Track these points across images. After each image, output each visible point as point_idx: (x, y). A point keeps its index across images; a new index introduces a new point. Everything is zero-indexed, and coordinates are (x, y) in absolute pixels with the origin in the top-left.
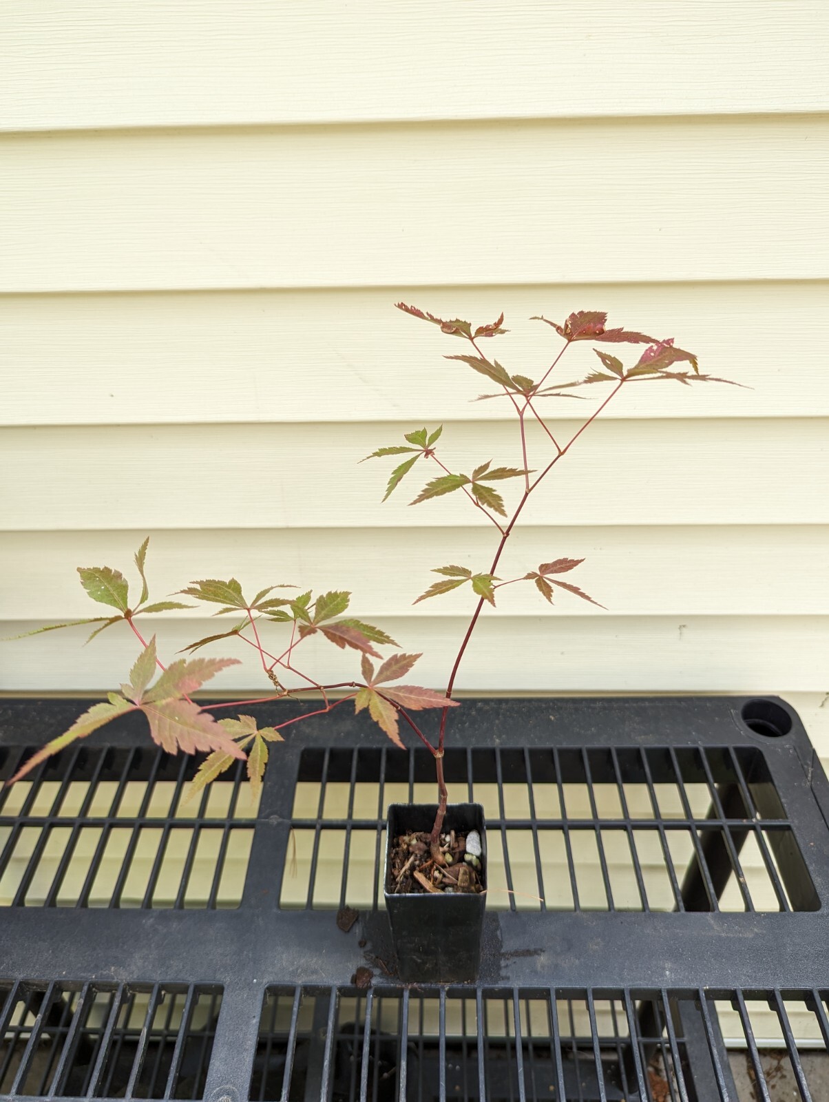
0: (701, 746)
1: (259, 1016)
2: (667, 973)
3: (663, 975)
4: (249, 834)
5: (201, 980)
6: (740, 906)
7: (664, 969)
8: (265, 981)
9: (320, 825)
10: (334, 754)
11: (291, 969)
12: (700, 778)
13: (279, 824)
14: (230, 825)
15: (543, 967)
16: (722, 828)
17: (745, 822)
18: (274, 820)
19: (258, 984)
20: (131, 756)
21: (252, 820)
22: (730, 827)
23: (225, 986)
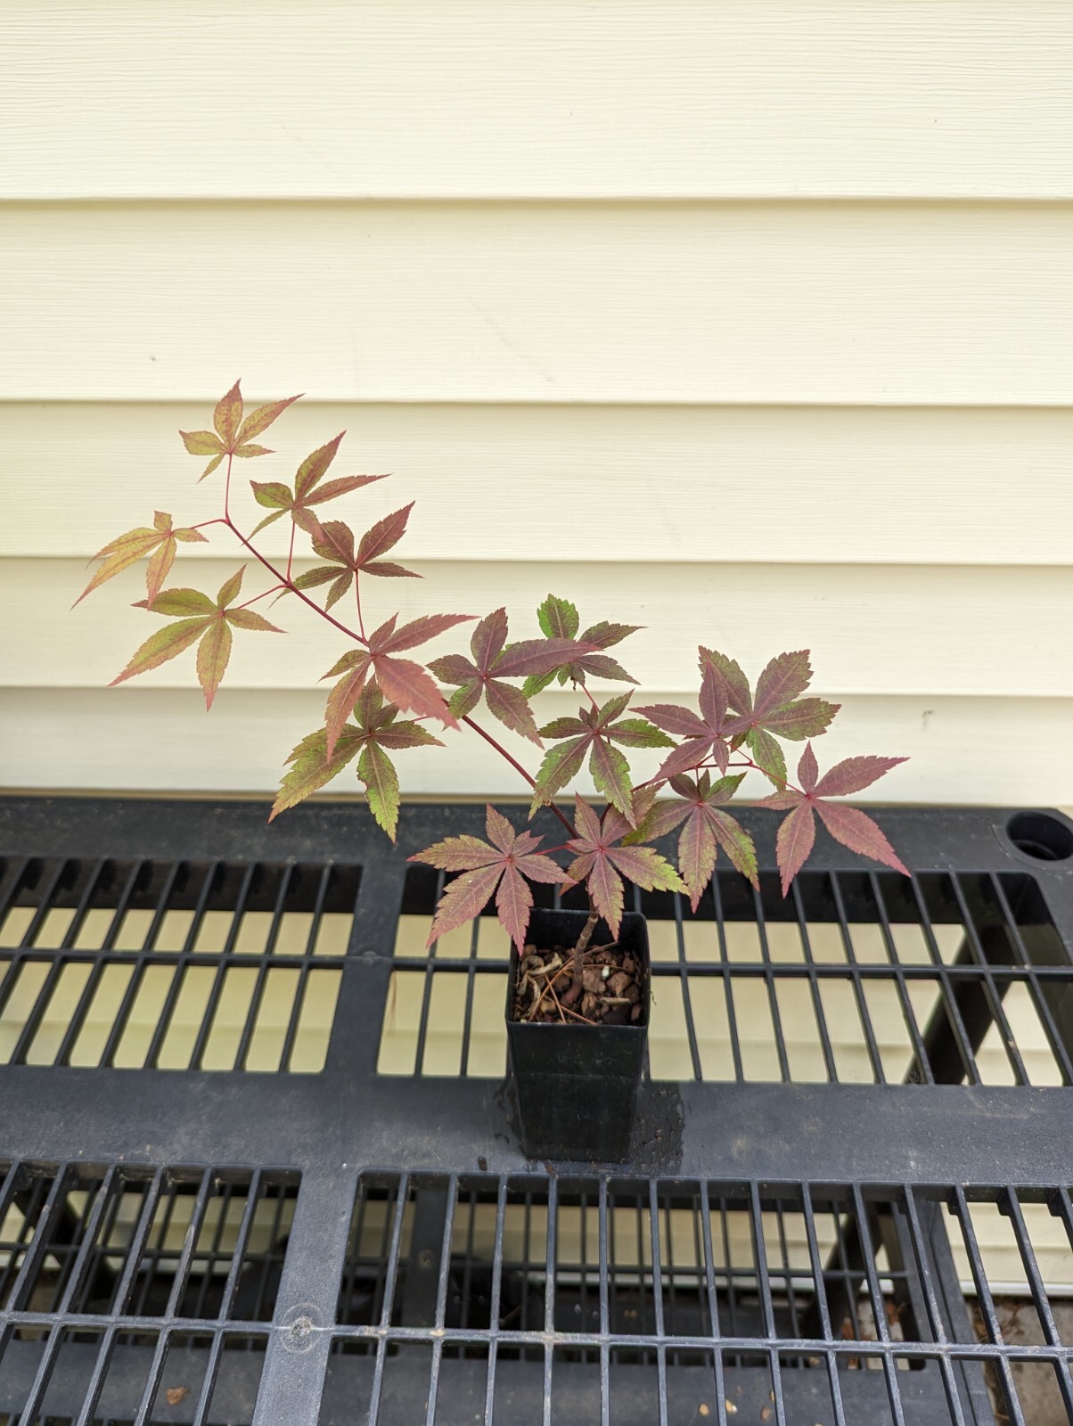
1: (350, 1212)
2: (912, 1163)
3: (905, 1166)
4: (335, 976)
5: (270, 1164)
6: (1008, 1079)
7: (907, 1158)
8: (359, 1165)
9: (432, 967)
11: (394, 1151)
12: (953, 917)
13: (377, 963)
14: (309, 963)
15: (740, 1153)
16: (982, 977)
17: (1010, 969)
18: (370, 957)
19: (349, 1170)
20: (173, 872)
21: (338, 958)
22: (996, 976)
23: (304, 1172)
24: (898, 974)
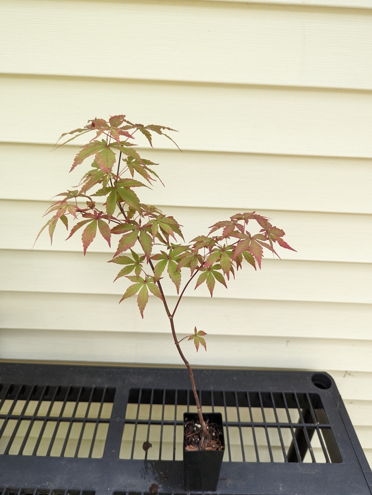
0: (295, 392)
3: (279, 489)
4: (107, 425)
5: (85, 489)
6: (310, 461)
7: (279, 486)
8: (113, 489)
9: (137, 422)
10: (144, 391)
11: (124, 484)
12: (295, 406)
13: (120, 421)
14: (98, 421)
15: (229, 485)
16: (303, 427)
17: (312, 425)
18: (118, 419)
19: (110, 491)
20: (57, 389)
21: (108, 419)
22: (306, 427)
23: (96, 491)
24: (278, 426)
